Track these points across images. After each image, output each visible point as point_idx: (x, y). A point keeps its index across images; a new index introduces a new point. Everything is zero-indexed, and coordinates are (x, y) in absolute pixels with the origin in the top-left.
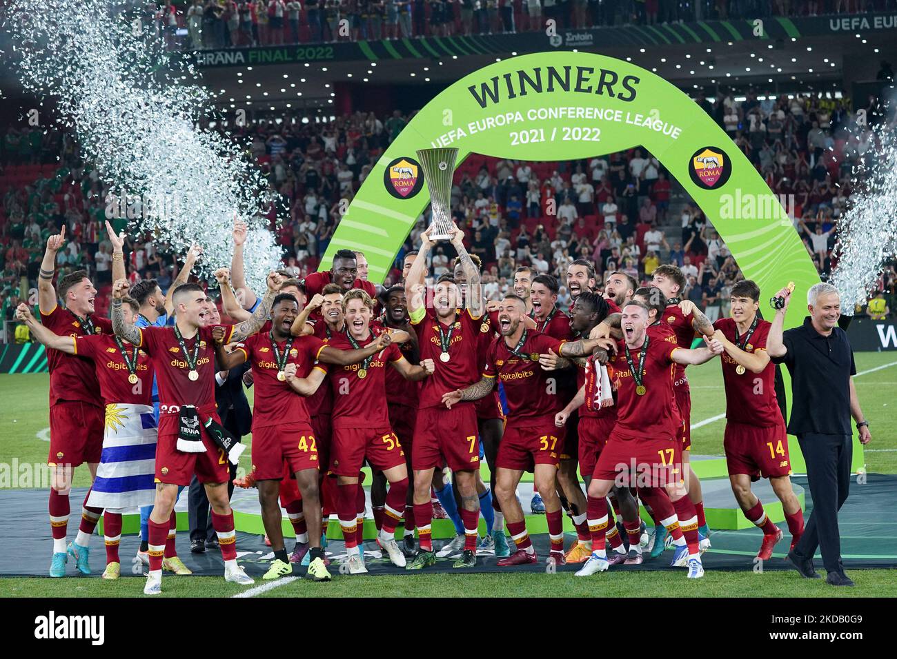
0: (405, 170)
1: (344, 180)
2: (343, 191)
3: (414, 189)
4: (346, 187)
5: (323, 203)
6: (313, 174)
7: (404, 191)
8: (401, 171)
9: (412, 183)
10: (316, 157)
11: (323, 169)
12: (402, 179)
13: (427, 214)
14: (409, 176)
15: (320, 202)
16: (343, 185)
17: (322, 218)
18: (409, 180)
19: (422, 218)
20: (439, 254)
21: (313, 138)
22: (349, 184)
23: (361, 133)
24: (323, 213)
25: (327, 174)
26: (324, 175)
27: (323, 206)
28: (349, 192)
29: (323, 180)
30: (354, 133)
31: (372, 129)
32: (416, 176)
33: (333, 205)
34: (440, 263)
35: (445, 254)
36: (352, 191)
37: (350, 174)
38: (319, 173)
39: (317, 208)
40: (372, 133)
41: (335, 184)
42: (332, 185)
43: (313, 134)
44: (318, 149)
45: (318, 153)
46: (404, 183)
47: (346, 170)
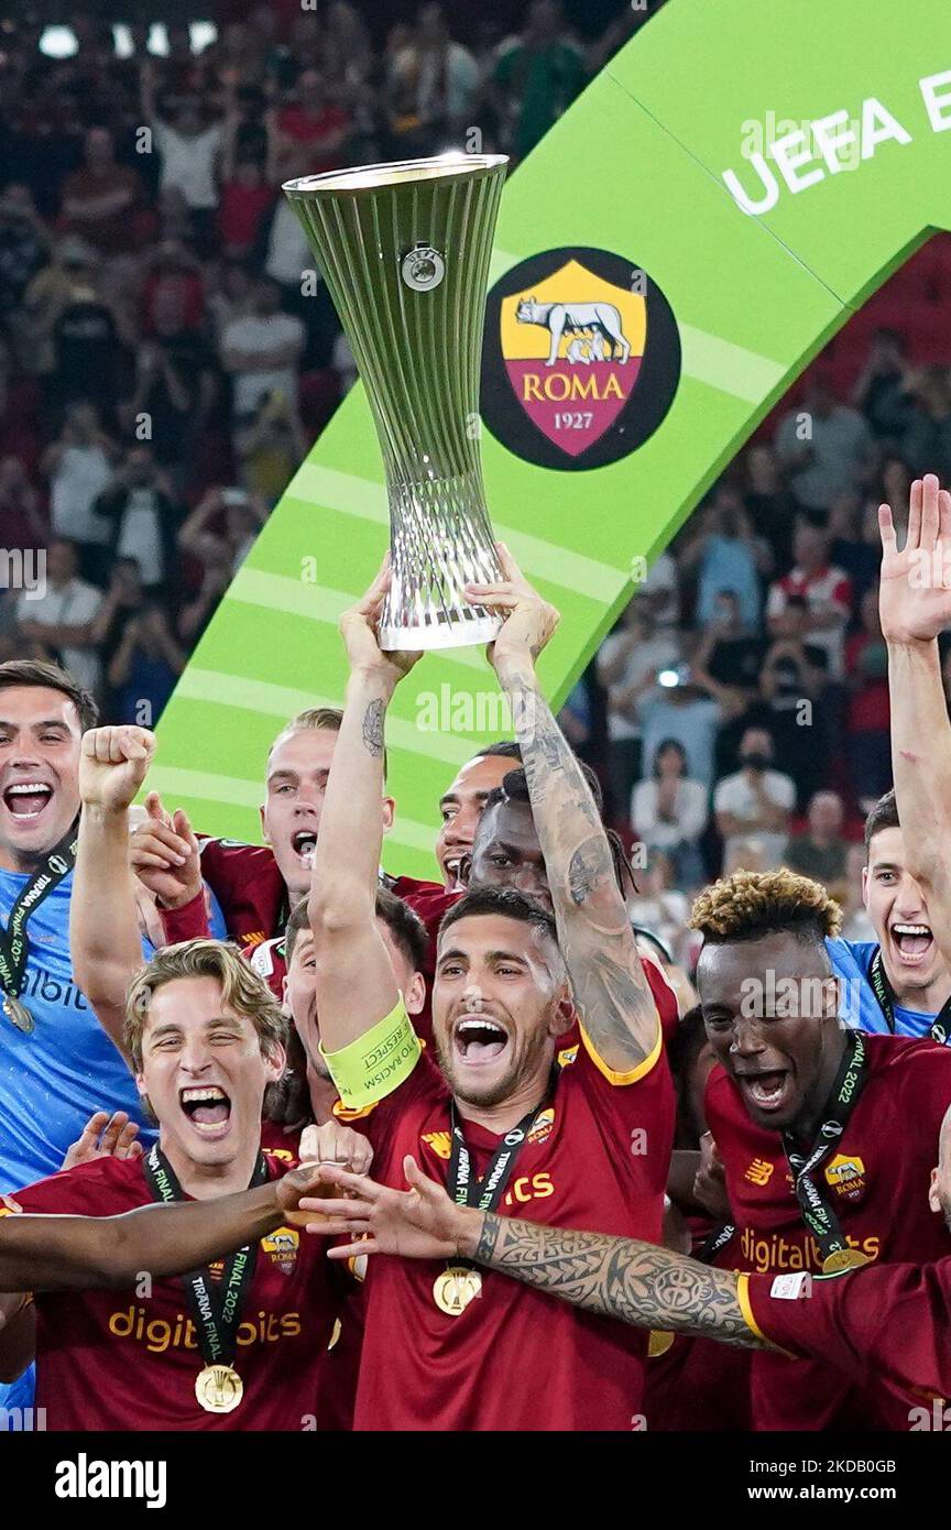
0: (583, 316)
1: (257, 362)
2: (251, 419)
3: (622, 419)
4: (265, 398)
5: (142, 483)
6: (90, 328)
7: (574, 424)
8: (557, 322)
9: (614, 383)
10: (110, 237)
11: (143, 306)
12: (562, 364)
13: (689, 553)
14: (601, 350)
15: (124, 473)
16: (248, 390)
17: (132, 562)
18: (601, 369)
19: (665, 574)
20: (759, 765)
21: (99, 137)
22: (281, 388)
23: (350, 115)
24: (140, 536)
25: (168, 328)
26: (149, 332)
27: (142, 497)
28: (281, 426)
29: (147, 360)
30: (314, 113)
31: (425, 93)
32: (639, 351)
33: (199, 498)
34: (754, 813)
35: (780, 766)
36: (294, 421)
37: (286, 331)
38: (126, 328)
39: (112, 507)
40: (425, 115)
41: (208, 381)
42: (192, 385)
43: (95, 115)
44: (120, 197)
45: (125, 213)
46: (573, 387)
47: (264, 311)
